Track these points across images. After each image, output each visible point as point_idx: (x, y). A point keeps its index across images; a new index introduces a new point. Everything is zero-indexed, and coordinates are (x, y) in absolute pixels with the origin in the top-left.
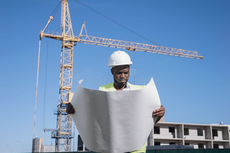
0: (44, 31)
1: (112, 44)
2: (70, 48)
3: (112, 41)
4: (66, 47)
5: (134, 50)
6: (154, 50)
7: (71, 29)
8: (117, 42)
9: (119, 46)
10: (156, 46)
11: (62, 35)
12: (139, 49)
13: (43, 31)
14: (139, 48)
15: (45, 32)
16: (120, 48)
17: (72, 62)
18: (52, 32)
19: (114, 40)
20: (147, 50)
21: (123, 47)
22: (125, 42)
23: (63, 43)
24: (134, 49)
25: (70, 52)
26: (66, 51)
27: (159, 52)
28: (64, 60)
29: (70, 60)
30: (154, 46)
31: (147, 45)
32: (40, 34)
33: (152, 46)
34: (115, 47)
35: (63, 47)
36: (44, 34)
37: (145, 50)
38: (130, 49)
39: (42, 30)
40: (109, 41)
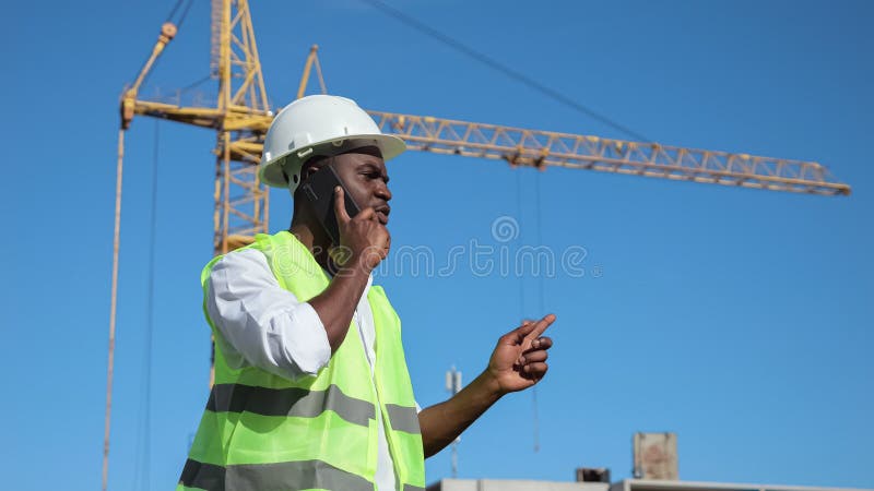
0: (140, 90)
1: (440, 137)
2: (256, 163)
3: (437, 124)
4: (235, 157)
5: (538, 163)
6: (626, 160)
7: (256, 76)
8: (461, 131)
9: (468, 148)
10: (633, 145)
11: (214, 106)
12: (558, 158)
13: (133, 91)
14: (560, 154)
15: (140, 95)
16: (476, 154)
17: (266, 223)
18: (175, 95)
19: (446, 122)
20: (594, 162)
21: (488, 150)
22: (495, 130)
23: (224, 141)
24: (537, 158)
25: (254, 179)
26: (236, 176)
27: (647, 168)
28: (230, 213)
29: (256, 215)
30: (624, 145)
31: (596, 139)
32: (123, 103)
33: (615, 144)
34: (450, 152)
35: (221, 158)
36: (139, 102)
37: (587, 164)
38: (518, 160)
39: (131, 87)
40: (428, 125)
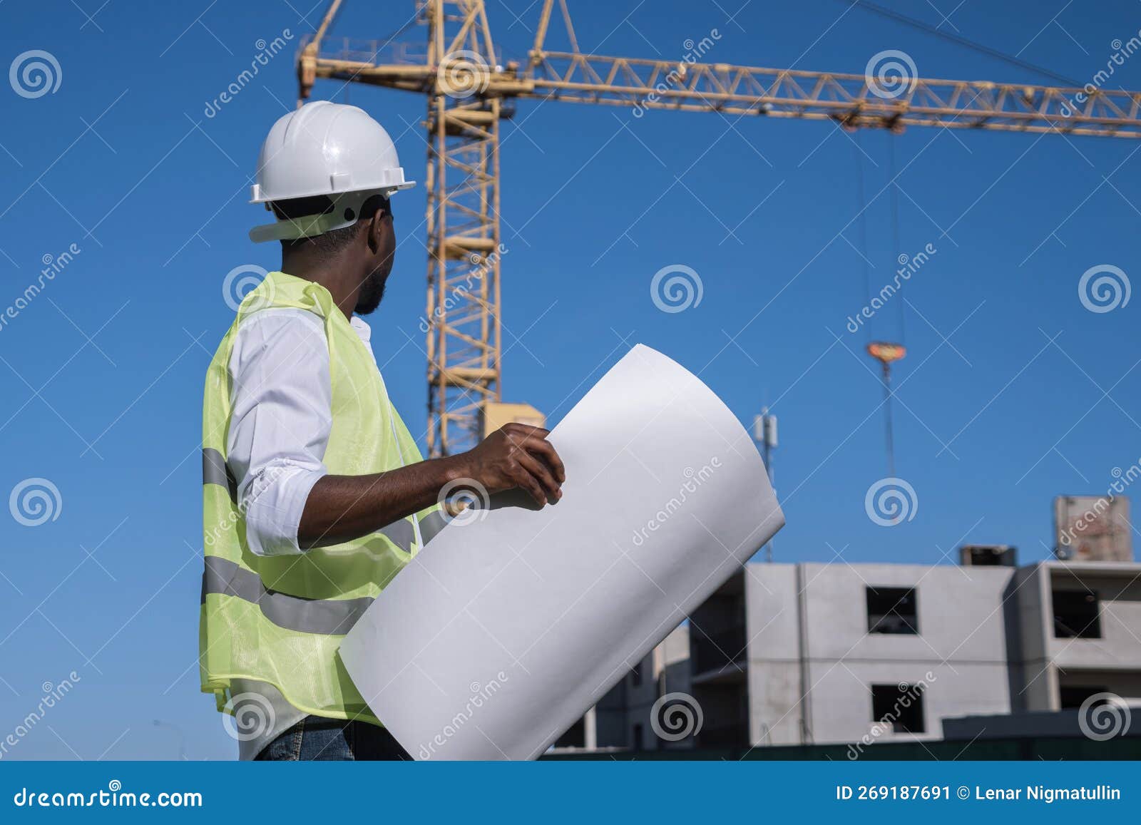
0: (323, 44)
1: (737, 92)
2: (481, 138)
3: (733, 74)
4: (453, 130)
5: (891, 122)
6: (1041, 114)
7: (478, 18)
8: (767, 81)
9: (777, 106)
10: (1051, 91)
11: (425, 63)
12: (925, 115)
13: (314, 47)
14: (927, 109)
15: (325, 49)
16: (789, 114)
17: (497, 220)
18: (368, 48)
19: (745, 70)
20: (988, 119)
21: (807, 108)
22: (818, 78)
23: (437, 109)
24: (888, 115)
25: (479, 161)
26: (456, 157)
27: (1078, 123)
28: (448, 209)
29: (484, 210)
30: (1036, 92)
31: (989, 85)
32: (301, 63)
33: (1022, 92)
34: (752, 111)
35: (433, 132)
36: (322, 61)
37: (975, 120)
38: (857, 120)
39: (311, 41)
40: (719, 76)
